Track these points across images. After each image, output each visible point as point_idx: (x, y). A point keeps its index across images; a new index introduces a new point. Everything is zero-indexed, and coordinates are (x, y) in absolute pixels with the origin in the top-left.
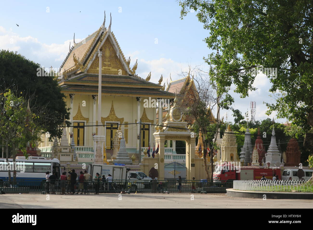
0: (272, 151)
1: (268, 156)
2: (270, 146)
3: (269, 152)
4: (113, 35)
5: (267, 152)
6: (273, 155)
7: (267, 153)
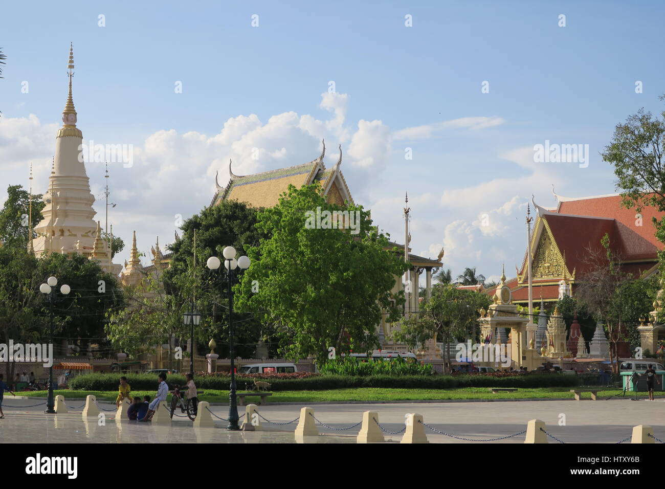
0: (599, 338)
1: (593, 345)
2: (595, 333)
3: (595, 340)
4: (341, 175)
5: (592, 340)
6: (601, 344)
7: (592, 342)
